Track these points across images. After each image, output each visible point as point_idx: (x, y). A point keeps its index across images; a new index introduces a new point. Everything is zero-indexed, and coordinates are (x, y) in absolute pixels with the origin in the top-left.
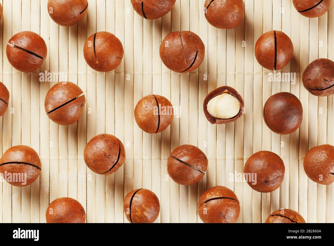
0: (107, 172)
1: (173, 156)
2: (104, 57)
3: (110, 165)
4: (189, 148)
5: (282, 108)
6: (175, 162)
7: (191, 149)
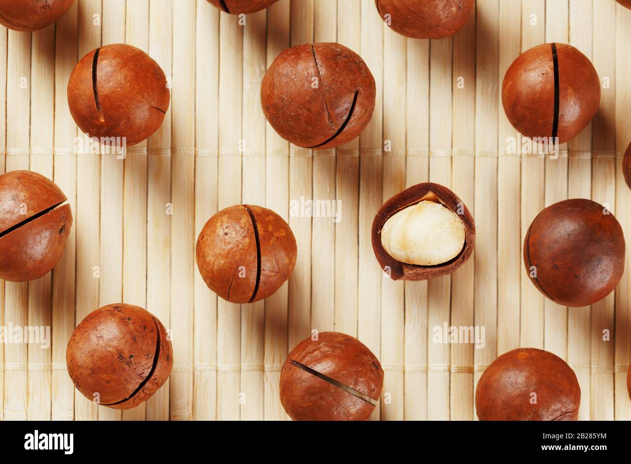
0: (126, 400)
1: (295, 361)
2: (120, 106)
3: (134, 382)
4: (335, 339)
5: (572, 237)
6: (299, 375)
7: (340, 343)
